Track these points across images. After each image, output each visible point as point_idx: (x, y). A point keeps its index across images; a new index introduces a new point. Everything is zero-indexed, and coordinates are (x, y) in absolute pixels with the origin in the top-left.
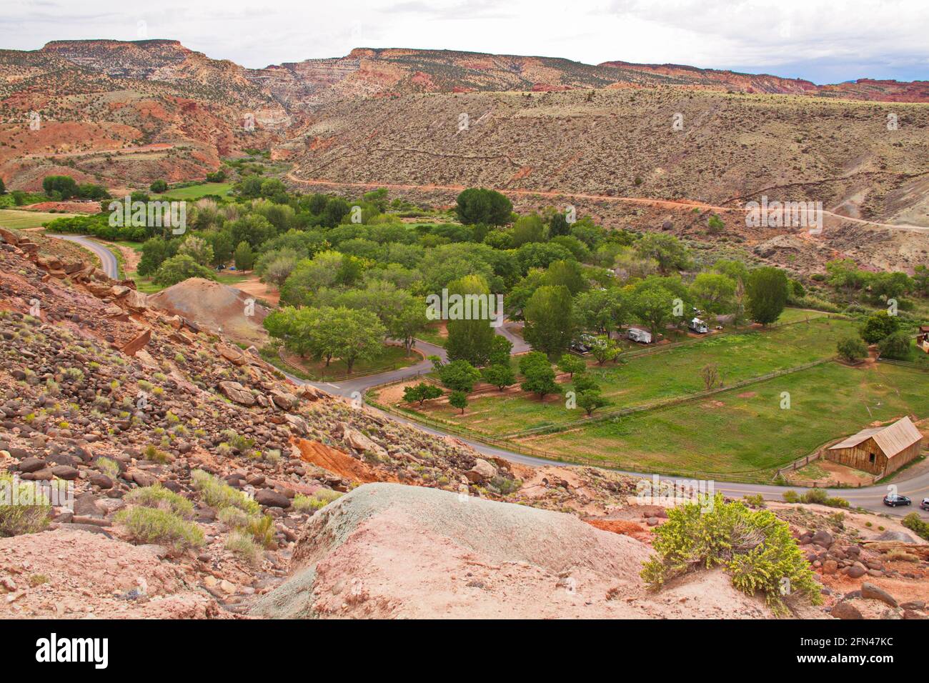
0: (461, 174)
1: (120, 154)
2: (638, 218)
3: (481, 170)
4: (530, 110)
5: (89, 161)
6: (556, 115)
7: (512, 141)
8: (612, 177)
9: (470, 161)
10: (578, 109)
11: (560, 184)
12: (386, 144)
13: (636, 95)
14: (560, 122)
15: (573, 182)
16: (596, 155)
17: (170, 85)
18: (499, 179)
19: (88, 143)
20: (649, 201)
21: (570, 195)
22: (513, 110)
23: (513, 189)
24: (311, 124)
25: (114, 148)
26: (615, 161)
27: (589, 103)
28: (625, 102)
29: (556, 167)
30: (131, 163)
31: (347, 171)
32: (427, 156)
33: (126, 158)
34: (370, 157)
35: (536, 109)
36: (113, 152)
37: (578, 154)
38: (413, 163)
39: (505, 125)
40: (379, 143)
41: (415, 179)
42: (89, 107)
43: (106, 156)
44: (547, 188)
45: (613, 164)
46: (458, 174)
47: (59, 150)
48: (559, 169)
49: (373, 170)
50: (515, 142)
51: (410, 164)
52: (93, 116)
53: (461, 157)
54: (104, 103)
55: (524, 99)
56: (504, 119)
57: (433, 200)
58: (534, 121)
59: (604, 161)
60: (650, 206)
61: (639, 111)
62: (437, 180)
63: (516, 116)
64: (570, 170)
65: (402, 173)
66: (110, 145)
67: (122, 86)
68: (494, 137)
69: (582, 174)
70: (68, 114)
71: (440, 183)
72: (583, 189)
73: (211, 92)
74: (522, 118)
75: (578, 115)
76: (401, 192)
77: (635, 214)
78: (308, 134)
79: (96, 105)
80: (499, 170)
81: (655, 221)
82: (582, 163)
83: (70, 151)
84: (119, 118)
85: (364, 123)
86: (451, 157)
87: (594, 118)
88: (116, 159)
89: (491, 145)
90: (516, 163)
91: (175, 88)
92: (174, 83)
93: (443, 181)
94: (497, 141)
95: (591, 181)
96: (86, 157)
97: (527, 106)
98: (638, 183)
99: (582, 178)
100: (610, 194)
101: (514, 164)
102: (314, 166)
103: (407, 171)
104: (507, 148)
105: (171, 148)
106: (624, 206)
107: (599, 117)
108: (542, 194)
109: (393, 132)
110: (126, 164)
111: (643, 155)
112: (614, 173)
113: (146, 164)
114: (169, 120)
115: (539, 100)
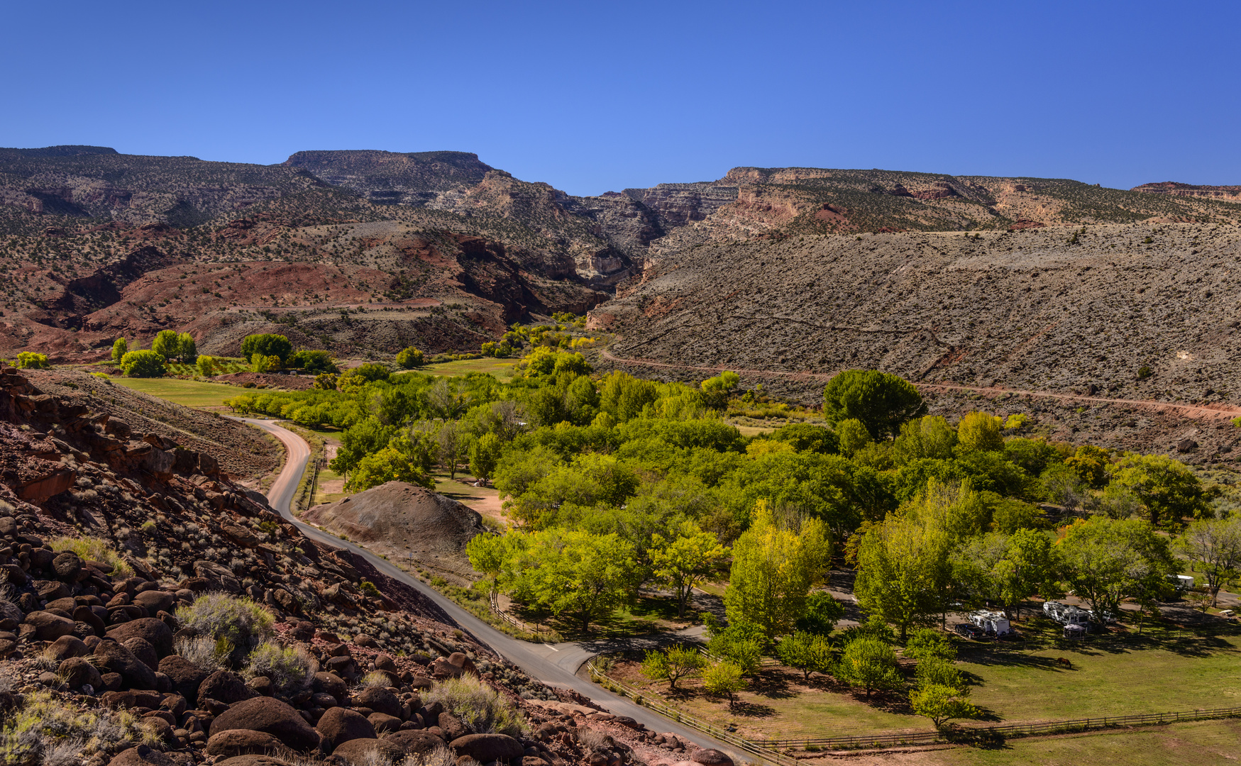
0: (854, 356)
1: (362, 310)
2: (1138, 432)
3: (886, 351)
4: (975, 258)
5: (315, 319)
6: (1016, 266)
7: (940, 306)
8: (1100, 365)
9: (870, 336)
10: (1053, 257)
11: (1010, 376)
12: (745, 308)
13: (1155, 233)
14: (1021, 278)
15: (1034, 373)
16: (1075, 330)
17: (455, 216)
18: (911, 366)
19: (321, 294)
20: (1161, 405)
21: (1024, 392)
22: (947, 259)
23: (934, 381)
24: (650, 278)
25: (356, 302)
26: (1108, 339)
27: (1074, 248)
28: (1135, 244)
29: (1007, 349)
30: (375, 323)
31: (685, 347)
32: (805, 327)
33: (370, 316)
34: (720, 328)
35: (984, 258)
36: (353, 307)
37: (1046, 328)
38: (782, 338)
39: (931, 282)
40: (737, 307)
41: (783, 361)
42: (332, 244)
43: (342, 313)
44: (990, 381)
45: (1105, 344)
46: (849, 357)
47: (280, 301)
48: (1012, 351)
49: (722, 347)
50: (945, 308)
51: (779, 340)
52: (335, 255)
53: (857, 330)
54: (354, 239)
55: (968, 242)
56: (931, 273)
57: (806, 394)
58: (979, 275)
59: (1090, 339)
60: (1160, 413)
61: (1157, 257)
62: (817, 365)
63: (951, 268)
64: (1030, 353)
65: (765, 353)
66: (351, 298)
67: (387, 215)
68: (913, 299)
69: (1049, 360)
70: (302, 252)
71: (820, 369)
72: (1049, 383)
73: (514, 228)
74: (959, 271)
75: (1053, 265)
76: (760, 381)
77: (1133, 425)
78: (645, 293)
79: (342, 240)
80: (914, 352)
81: (1164, 438)
82: (1051, 342)
83: (295, 303)
84: (372, 260)
85: (725, 278)
86: (842, 330)
87: (1079, 271)
88: (356, 317)
89: (906, 312)
90: (943, 340)
91: (463, 220)
92: (462, 214)
93: (826, 366)
94: (916, 306)
95: (1065, 371)
96: (313, 313)
97: (970, 253)
98: (1146, 374)
99: (1049, 365)
100: (1094, 390)
101: (938, 343)
102: (640, 338)
103: (772, 350)
104: (930, 317)
105: (438, 305)
106: (1117, 413)
107: (1088, 269)
108: (978, 390)
109: (760, 291)
110: (369, 325)
111: (1158, 330)
112: (1103, 358)
113: (396, 325)
114: (443, 265)
115: (992, 244)
